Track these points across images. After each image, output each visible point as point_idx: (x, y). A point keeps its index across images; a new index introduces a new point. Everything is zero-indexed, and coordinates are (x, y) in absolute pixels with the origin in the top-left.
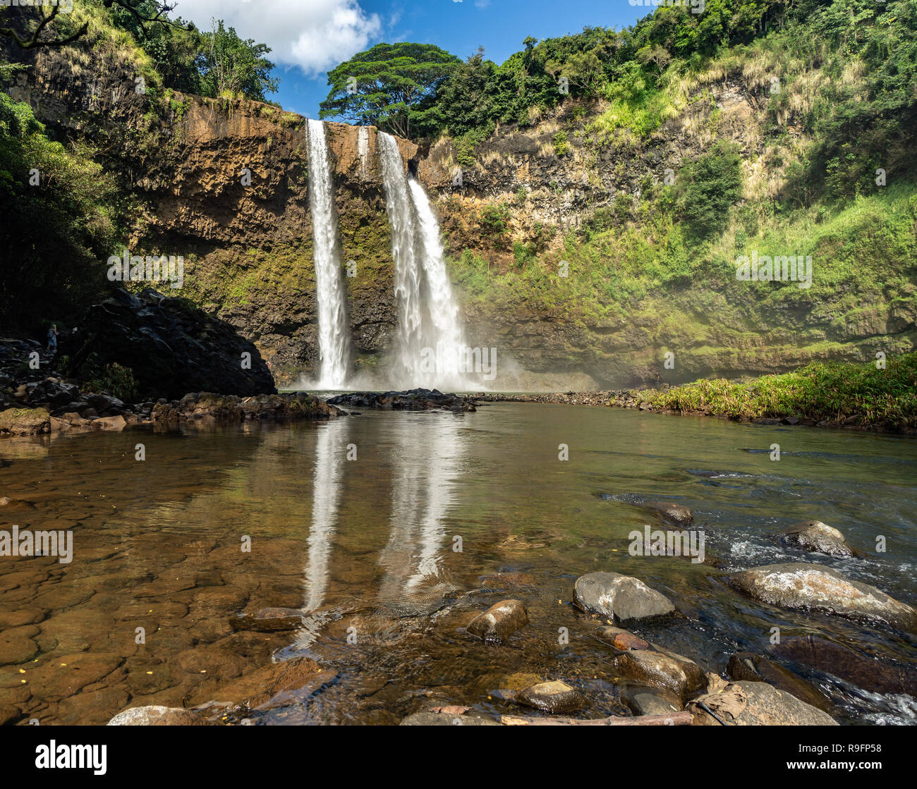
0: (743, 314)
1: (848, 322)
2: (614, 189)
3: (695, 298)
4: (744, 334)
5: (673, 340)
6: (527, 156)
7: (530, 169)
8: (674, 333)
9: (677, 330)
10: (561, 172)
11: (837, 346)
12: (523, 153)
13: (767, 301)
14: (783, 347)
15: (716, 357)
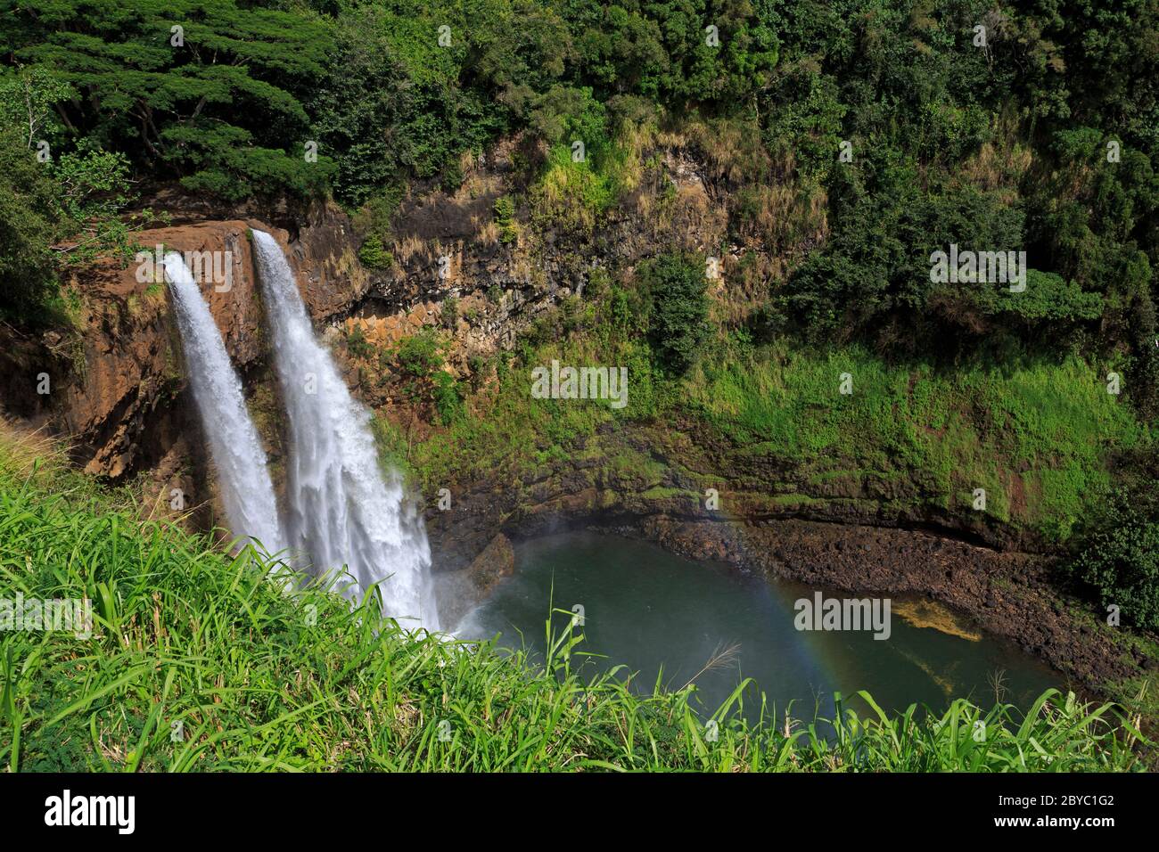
0: (711, 458)
1: (824, 481)
2: (555, 285)
3: (657, 439)
4: (706, 477)
5: (623, 484)
6: (461, 242)
7: (463, 264)
8: (626, 477)
9: (630, 474)
10: (505, 268)
11: (809, 501)
12: (456, 237)
13: (745, 452)
14: (751, 495)
15: (670, 499)
